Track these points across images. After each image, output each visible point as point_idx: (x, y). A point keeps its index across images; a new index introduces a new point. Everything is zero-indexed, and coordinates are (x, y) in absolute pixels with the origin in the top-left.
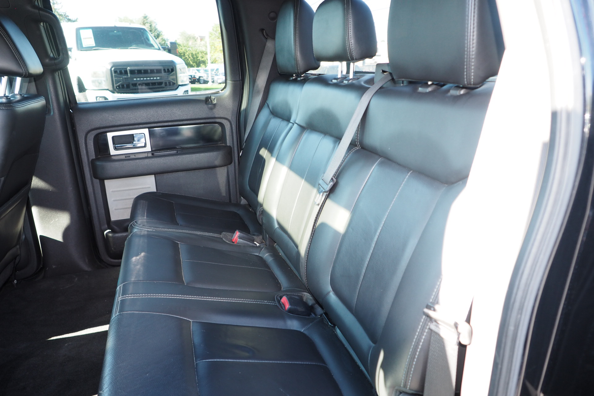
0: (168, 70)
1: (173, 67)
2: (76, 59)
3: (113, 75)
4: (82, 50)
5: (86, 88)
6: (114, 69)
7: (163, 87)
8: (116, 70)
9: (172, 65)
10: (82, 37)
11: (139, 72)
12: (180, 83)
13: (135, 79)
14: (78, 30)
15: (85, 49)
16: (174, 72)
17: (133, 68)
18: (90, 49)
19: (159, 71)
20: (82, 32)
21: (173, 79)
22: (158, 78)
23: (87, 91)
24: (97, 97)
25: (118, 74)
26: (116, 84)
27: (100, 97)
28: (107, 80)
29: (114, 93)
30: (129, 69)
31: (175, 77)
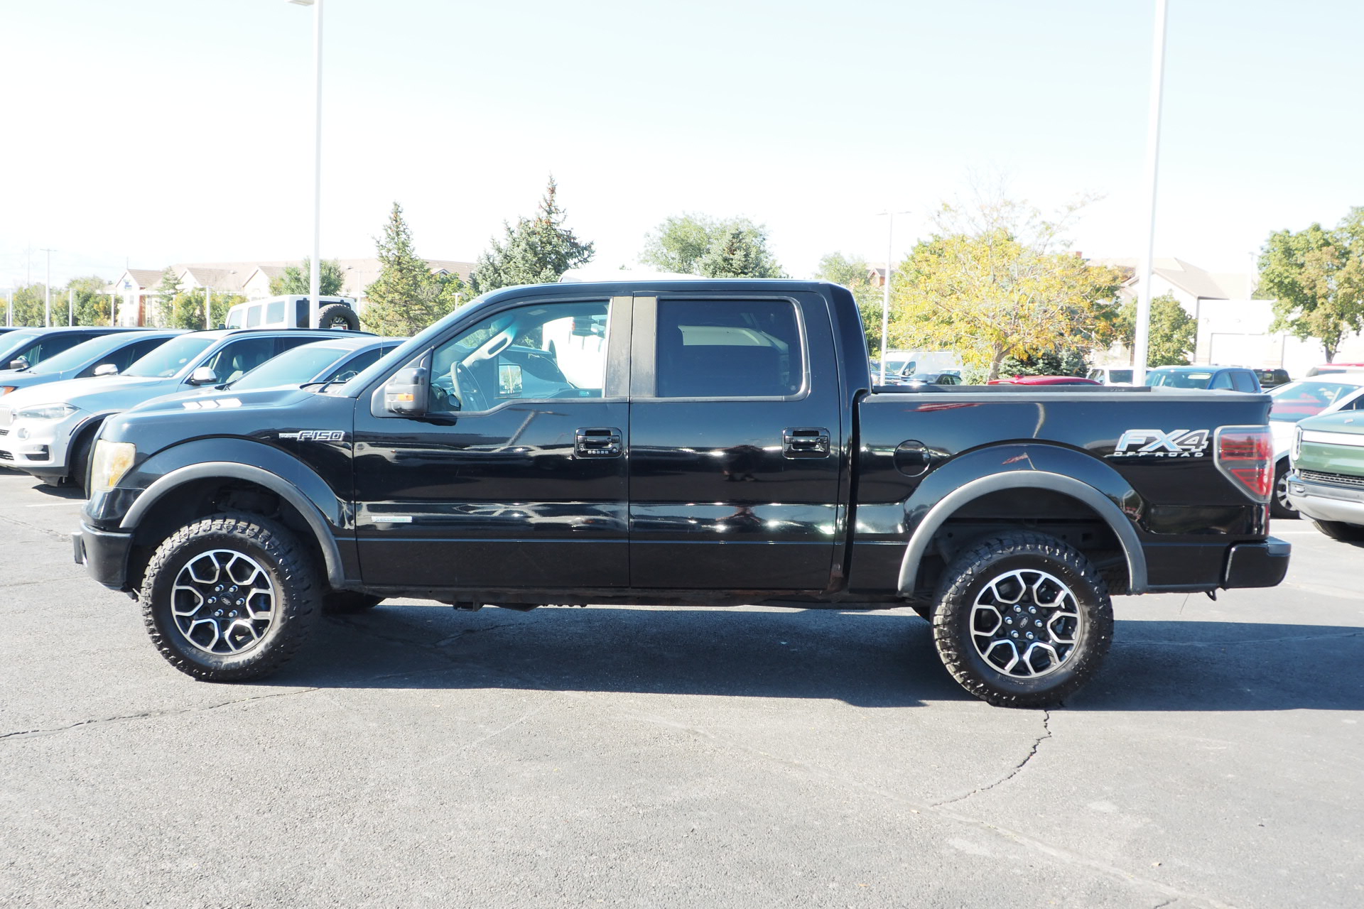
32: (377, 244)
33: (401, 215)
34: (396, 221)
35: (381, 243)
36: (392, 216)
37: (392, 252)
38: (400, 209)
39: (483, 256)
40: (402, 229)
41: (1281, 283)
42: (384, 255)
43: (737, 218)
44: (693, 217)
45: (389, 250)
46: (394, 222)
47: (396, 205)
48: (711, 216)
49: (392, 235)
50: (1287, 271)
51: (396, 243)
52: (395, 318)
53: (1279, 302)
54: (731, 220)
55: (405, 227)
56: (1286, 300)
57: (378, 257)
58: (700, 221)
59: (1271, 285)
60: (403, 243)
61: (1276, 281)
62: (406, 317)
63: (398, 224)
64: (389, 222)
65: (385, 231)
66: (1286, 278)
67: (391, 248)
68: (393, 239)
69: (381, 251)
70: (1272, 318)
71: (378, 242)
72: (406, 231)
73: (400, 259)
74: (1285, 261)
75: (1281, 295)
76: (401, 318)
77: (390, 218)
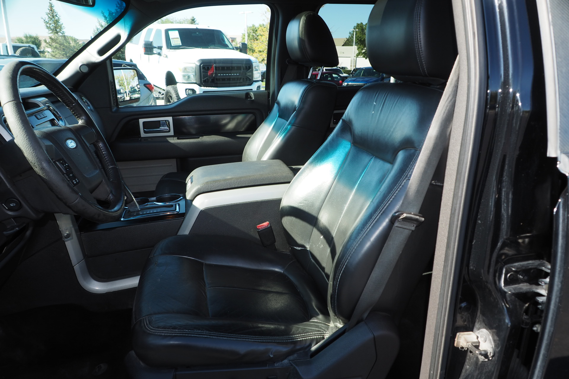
0: (246, 67)
1: (250, 65)
2: (166, 56)
3: (202, 70)
4: (171, 48)
5: (177, 81)
6: (203, 66)
7: (241, 83)
8: (204, 66)
9: (249, 63)
10: (171, 37)
11: (223, 68)
12: (254, 80)
13: (219, 75)
14: (167, 31)
15: (173, 48)
16: (251, 69)
17: (217, 65)
18: (177, 47)
19: (239, 68)
20: (170, 32)
21: (249, 76)
22: (238, 74)
23: (178, 84)
24: (186, 90)
25: (205, 70)
26: (203, 79)
27: (189, 89)
28: (196, 75)
29: (200, 86)
30: (215, 66)
31: (251, 74)
32: (44, 21)
33: (54, 8)
34: (52, 11)
35: (46, 21)
36: (49, 8)
37: (52, 25)
38: (52, 5)
39: (96, 29)
40: (55, 14)
41: (361, 40)
42: (48, 26)
43: (185, 19)
44: (169, 18)
45: (50, 24)
46: (51, 11)
47: (50, 3)
48: (175, 18)
49: (50, 17)
50: (362, 36)
51: (53, 21)
52: (60, 57)
53: (360, 46)
54: (182, 19)
55: (56, 13)
56: (362, 46)
57: (46, 27)
58: (172, 19)
59: (358, 41)
60: (56, 20)
61: (359, 39)
62: (65, 56)
63: (53, 12)
64: (48, 11)
65: (47, 15)
66: (362, 38)
67: (51, 23)
68: (52, 19)
69: (47, 25)
70: (357, 52)
71: (45, 20)
72: (57, 15)
73: (56, 28)
74: (362, 33)
75: (361, 44)
76: (63, 57)
77: (49, 9)
